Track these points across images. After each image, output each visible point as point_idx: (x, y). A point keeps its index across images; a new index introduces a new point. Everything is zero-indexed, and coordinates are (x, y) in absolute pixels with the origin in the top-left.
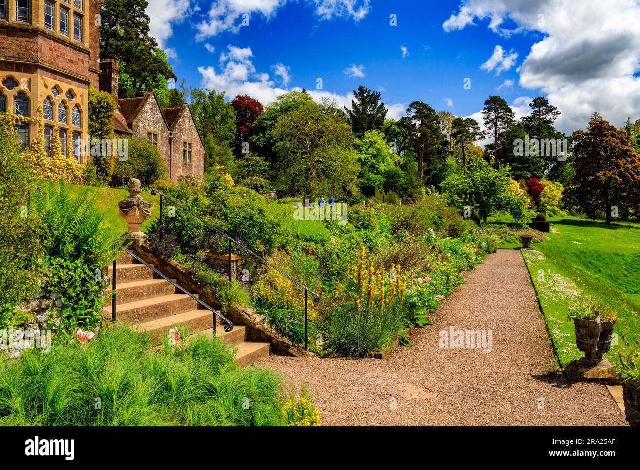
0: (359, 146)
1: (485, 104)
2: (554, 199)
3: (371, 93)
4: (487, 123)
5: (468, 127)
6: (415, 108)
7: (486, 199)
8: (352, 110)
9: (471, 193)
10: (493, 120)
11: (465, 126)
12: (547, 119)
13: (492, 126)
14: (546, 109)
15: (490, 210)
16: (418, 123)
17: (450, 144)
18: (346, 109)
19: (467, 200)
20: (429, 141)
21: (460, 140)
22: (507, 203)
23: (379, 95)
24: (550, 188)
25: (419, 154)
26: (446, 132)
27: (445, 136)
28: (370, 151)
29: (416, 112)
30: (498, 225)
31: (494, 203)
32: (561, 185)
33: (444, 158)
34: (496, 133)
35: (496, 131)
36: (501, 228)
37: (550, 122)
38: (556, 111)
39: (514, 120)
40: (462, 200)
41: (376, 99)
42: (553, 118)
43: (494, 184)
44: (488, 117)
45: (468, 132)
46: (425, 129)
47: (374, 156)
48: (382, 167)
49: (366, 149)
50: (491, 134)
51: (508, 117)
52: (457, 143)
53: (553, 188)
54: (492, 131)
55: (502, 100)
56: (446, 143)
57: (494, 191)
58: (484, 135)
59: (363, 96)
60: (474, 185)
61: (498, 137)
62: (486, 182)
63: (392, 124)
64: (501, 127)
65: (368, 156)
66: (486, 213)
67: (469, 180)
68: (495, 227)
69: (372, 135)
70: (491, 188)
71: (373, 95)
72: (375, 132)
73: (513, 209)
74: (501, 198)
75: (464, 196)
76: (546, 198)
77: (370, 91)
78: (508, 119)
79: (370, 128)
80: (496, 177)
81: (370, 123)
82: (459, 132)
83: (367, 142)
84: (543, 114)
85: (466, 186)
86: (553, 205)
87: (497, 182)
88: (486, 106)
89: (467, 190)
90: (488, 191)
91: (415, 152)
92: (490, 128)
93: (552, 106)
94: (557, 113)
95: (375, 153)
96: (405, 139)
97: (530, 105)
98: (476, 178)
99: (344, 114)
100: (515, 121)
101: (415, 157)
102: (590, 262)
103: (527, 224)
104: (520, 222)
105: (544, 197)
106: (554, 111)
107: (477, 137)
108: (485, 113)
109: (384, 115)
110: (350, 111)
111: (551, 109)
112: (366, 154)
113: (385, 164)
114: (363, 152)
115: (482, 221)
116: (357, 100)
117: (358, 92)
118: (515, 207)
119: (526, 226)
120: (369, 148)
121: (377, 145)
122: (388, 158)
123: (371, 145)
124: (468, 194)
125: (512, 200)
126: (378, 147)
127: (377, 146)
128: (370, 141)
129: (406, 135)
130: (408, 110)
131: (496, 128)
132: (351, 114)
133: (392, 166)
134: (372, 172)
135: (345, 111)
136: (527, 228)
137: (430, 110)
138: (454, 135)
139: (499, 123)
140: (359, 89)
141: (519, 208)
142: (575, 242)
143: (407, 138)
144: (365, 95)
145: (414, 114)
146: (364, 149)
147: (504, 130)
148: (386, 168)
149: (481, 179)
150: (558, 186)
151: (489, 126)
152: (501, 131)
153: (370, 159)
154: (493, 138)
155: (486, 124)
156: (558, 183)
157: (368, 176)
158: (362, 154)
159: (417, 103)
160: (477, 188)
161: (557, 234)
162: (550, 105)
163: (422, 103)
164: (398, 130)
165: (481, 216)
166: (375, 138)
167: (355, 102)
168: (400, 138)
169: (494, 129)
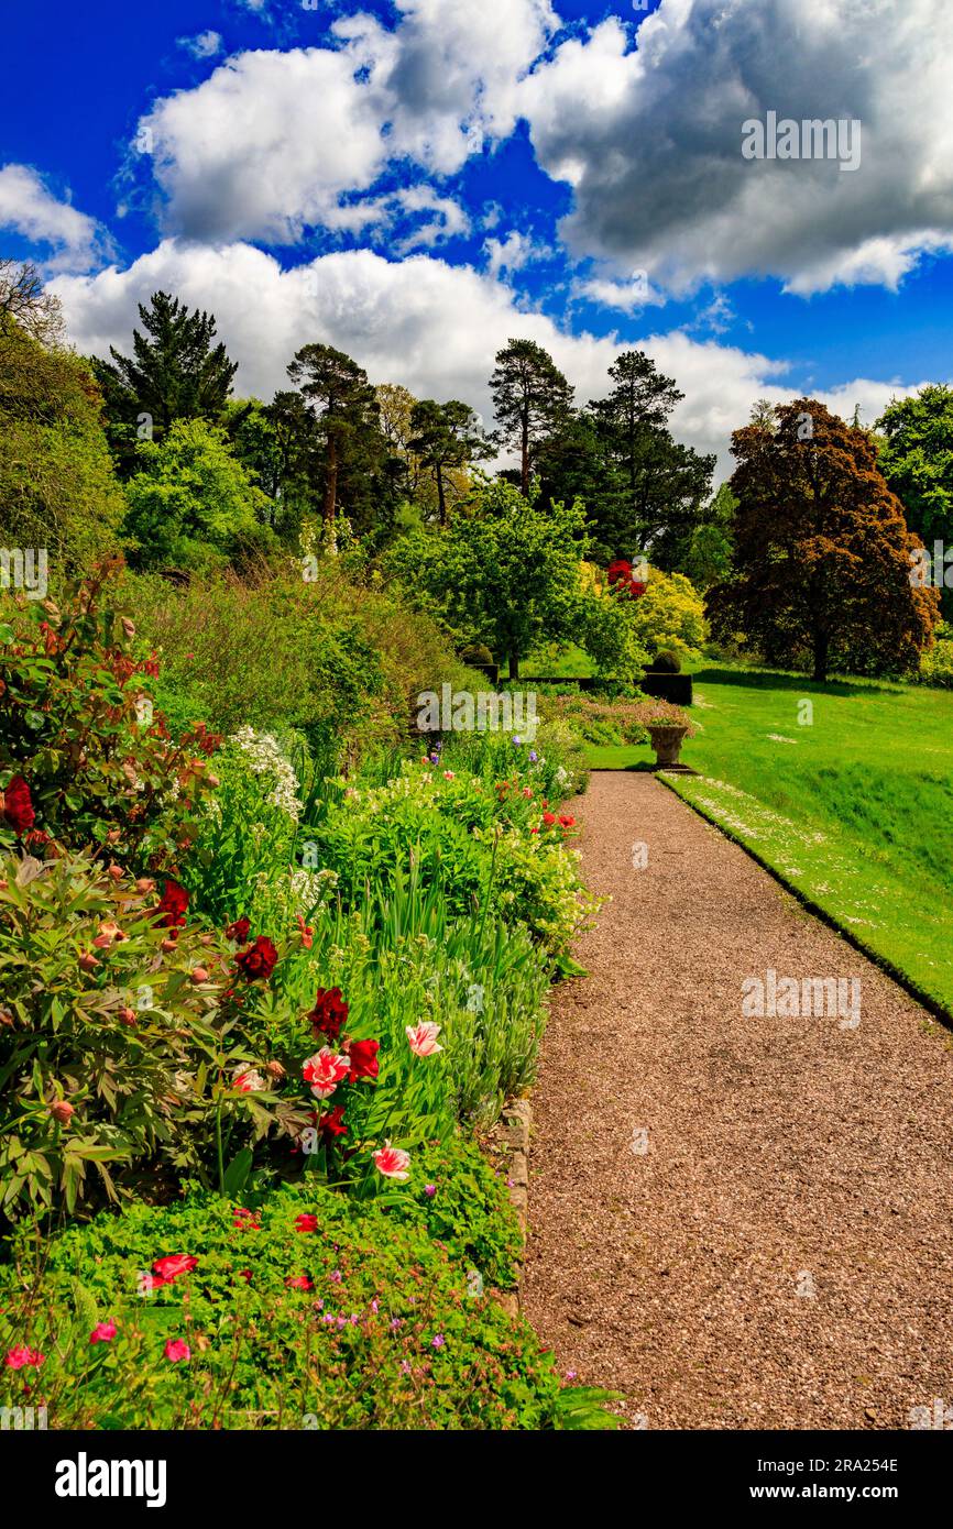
0: (155, 461)
1: (497, 359)
2: (670, 617)
3: (189, 315)
4: (503, 413)
5: (453, 424)
6: (314, 363)
7: (517, 608)
8: (135, 360)
9: (471, 588)
10: (518, 405)
11: (443, 422)
12: (651, 409)
13: (515, 421)
14: (649, 384)
15: (527, 641)
16: (319, 405)
17: (407, 469)
18: (117, 357)
19: (460, 608)
20: (351, 455)
21: (432, 458)
22: (579, 619)
23: (213, 321)
24: (661, 587)
25: (323, 491)
26: (397, 434)
27: (392, 444)
28: (186, 474)
29: (315, 377)
30: (553, 687)
31: (540, 619)
32: (687, 580)
33: (390, 507)
34: (525, 441)
35: (525, 433)
36: (561, 694)
37: (657, 417)
38: (674, 389)
39: (572, 406)
40: (445, 608)
41: (203, 331)
42: (666, 409)
43: (539, 559)
44: (507, 396)
45: (451, 437)
46: (340, 422)
47: (197, 491)
48: (220, 522)
49: (174, 471)
50: (512, 443)
51: (557, 398)
52: (424, 465)
53: (668, 588)
54: (516, 436)
55: (542, 351)
56: (395, 468)
57: (541, 582)
58: (494, 446)
59: (167, 321)
60: (481, 562)
61: (532, 452)
62: (515, 553)
63: (250, 409)
64: (539, 423)
65: (178, 489)
66: (515, 650)
67: (463, 546)
68: (545, 693)
69: (191, 430)
70: (532, 575)
71: (194, 320)
72: (198, 424)
73: (597, 637)
74: (560, 604)
75: (450, 596)
76: (652, 614)
77: (185, 309)
78: (556, 403)
79: (186, 412)
80: (548, 539)
81: (187, 397)
82: (429, 438)
83: (175, 452)
84: (641, 398)
85: (457, 564)
86: (669, 633)
87: (550, 552)
88: (501, 367)
89: (460, 576)
90: (522, 580)
91: (313, 486)
92: (511, 428)
93: (662, 378)
94: (676, 396)
95: (199, 482)
96: (287, 452)
97: (610, 371)
98: (487, 541)
99: (112, 371)
100: (573, 411)
101: (313, 499)
102: (857, 809)
103: (636, 682)
104: (613, 675)
105: (647, 612)
106: (667, 390)
107: (475, 451)
108: (496, 384)
109: (225, 380)
110: (129, 363)
111: (660, 385)
112: (173, 483)
113: (229, 515)
114: (165, 477)
115: (504, 673)
116: (148, 332)
117: (151, 309)
118: (603, 629)
119: (631, 688)
120: (181, 466)
121: (204, 459)
122: (238, 499)
123: (188, 457)
124: (461, 589)
125: (593, 609)
126: (208, 464)
127: (203, 461)
128: (186, 447)
129: (290, 443)
130: (293, 367)
131: (525, 424)
132: (132, 373)
133: (249, 520)
134: (191, 536)
135: (114, 364)
136: (636, 695)
137: (353, 368)
138: (415, 445)
139: (533, 413)
140: (154, 301)
141: (613, 634)
142: (775, 737)
143: (293, 452)
144: (172, 320)
145: (311, 381)
146: (167, 469)
147: (547, 433)
148: (231, 525)
149: (503, 546)
150: (678, 582)
151: (508, 420)
152: (538, 435)
153: (184, 497)
154: (519, 454)
155: (499, 415)
156: (681, 576)
157: (179, 548)
158: (162, 484)
159: (318, 348)
160: (491, 572)
161: (713, 710)
162: (657, 373)
163: (331, 349)
164: (266, 429)
165: (499, 658)
166: (200, 441)
167: (143, 337)
168: (273, 450)
169: (520, 429)
